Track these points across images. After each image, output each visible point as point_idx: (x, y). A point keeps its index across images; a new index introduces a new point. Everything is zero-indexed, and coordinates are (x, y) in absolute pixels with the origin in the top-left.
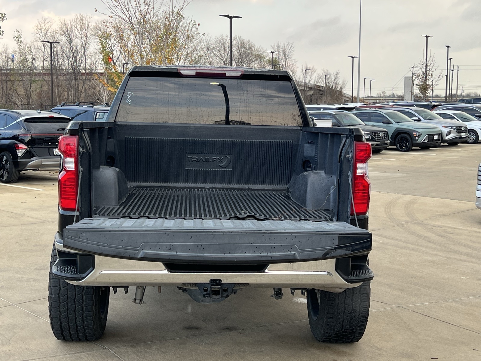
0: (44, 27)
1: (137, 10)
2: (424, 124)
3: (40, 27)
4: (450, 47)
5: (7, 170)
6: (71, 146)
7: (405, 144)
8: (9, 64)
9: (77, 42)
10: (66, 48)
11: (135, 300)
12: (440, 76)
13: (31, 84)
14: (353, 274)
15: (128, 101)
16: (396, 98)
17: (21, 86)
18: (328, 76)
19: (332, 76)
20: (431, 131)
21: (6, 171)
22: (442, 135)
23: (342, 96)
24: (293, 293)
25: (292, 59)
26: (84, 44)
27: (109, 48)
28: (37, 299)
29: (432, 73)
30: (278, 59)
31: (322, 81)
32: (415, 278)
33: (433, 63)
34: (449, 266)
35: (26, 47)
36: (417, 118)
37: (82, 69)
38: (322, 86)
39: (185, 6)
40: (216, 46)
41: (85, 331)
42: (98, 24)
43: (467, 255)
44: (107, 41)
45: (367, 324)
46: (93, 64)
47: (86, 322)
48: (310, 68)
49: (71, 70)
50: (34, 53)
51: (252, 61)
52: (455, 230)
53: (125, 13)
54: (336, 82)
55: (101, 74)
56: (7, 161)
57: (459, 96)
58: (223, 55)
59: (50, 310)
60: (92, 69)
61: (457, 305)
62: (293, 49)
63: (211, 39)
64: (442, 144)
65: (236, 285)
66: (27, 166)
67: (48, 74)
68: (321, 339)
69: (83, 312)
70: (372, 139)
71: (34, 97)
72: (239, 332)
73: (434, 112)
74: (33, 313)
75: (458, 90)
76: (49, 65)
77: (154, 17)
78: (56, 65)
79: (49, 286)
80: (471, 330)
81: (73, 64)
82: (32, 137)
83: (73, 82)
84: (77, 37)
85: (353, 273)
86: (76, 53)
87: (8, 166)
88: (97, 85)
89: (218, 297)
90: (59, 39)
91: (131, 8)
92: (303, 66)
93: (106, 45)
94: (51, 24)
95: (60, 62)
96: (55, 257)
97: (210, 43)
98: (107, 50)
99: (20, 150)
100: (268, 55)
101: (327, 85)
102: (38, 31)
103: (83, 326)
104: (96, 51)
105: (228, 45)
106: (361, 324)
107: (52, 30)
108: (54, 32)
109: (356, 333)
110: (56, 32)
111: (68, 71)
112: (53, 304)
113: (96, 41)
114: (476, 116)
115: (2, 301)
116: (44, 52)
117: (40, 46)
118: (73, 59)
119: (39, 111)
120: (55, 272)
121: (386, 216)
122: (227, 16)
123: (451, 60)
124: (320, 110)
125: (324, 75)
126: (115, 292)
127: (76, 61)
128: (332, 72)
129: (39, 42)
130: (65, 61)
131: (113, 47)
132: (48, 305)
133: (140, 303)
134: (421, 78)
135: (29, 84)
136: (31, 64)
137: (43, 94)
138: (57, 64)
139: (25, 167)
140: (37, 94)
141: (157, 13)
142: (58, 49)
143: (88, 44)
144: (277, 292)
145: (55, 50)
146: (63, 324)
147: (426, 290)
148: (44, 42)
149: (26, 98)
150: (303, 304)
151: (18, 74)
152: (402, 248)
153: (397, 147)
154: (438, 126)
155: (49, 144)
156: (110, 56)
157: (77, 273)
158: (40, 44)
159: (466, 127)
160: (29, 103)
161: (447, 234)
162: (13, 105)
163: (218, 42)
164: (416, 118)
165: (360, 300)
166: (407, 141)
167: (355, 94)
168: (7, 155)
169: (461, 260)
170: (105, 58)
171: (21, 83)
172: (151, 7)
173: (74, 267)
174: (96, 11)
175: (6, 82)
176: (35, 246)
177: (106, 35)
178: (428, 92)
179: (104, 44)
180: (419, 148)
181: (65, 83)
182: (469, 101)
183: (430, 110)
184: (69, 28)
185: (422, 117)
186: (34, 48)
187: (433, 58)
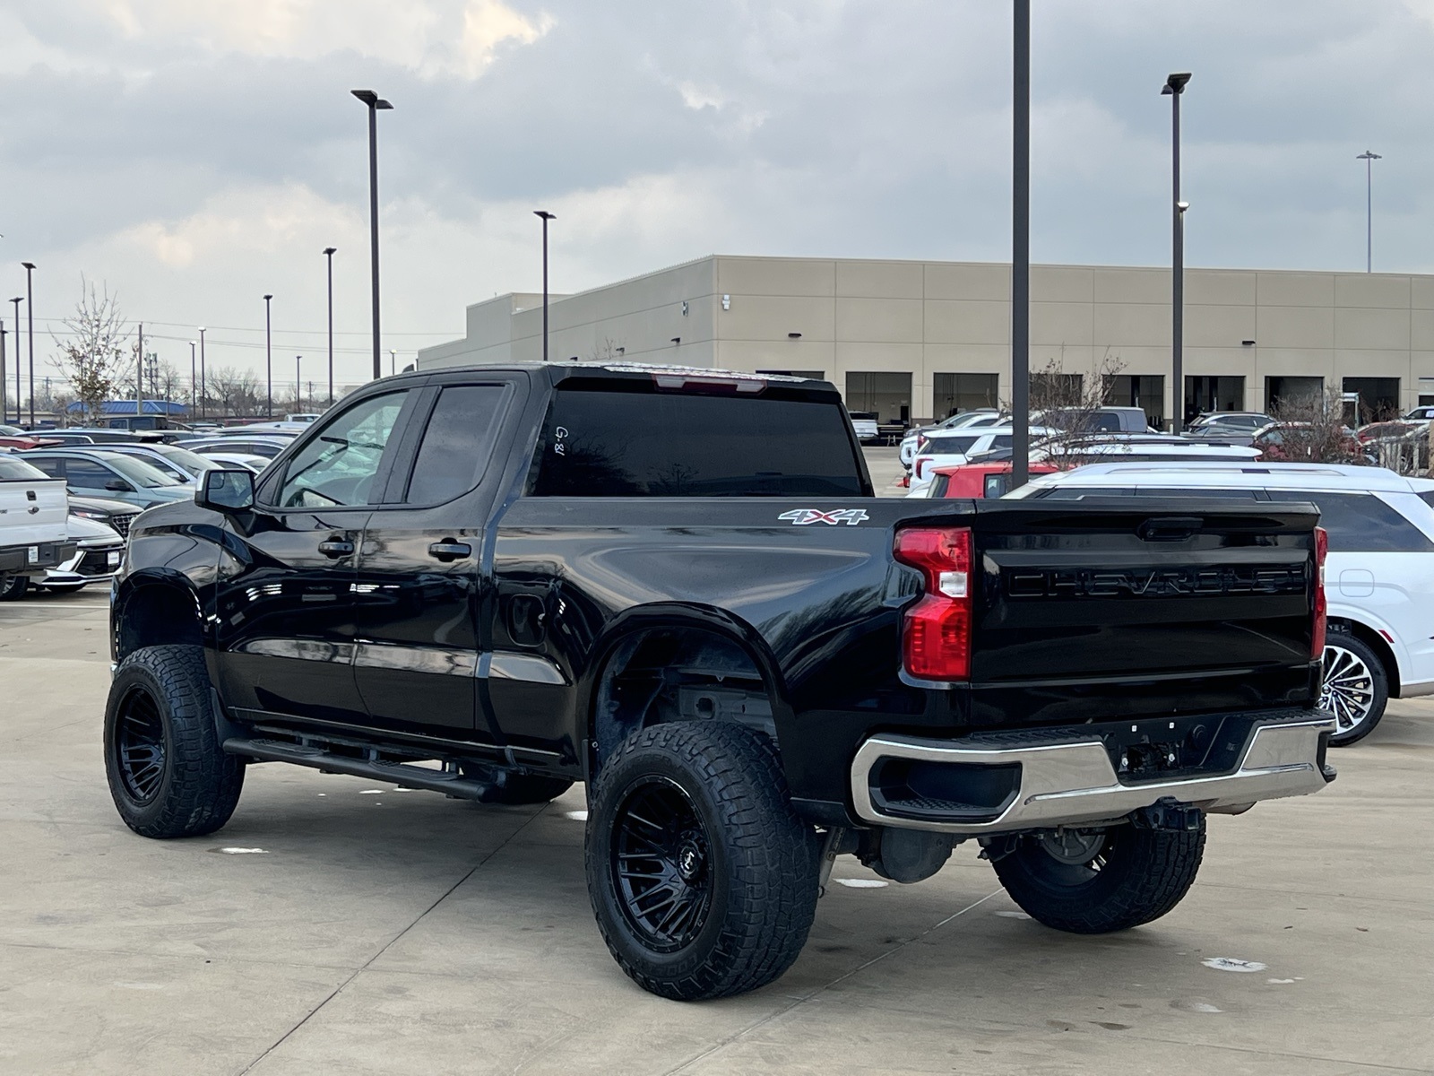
15: (558, 448)
187: (113, 306)
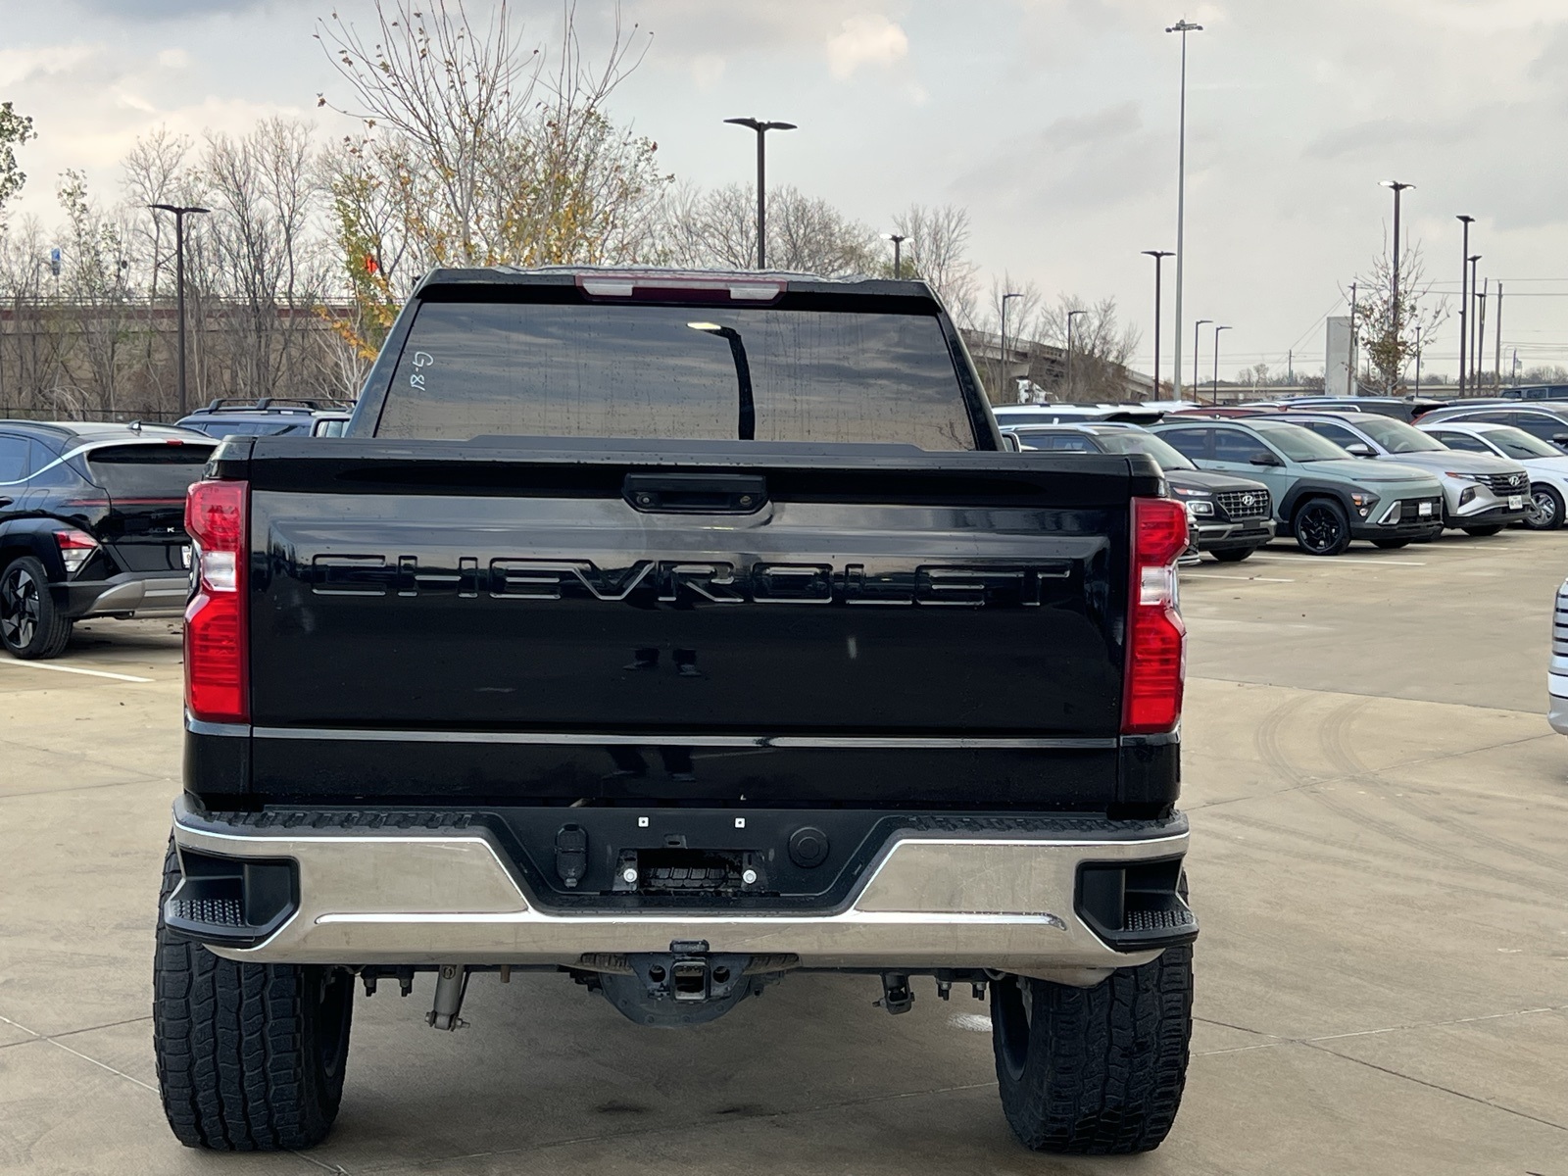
0: (158, 161)
1: (453, 100)
2: (1387, 465)
3: (145, 159)
4: (1472, 220)
5: (32, 615)
6: (225, 515)
7: (1327, 532)
8: (44, 281)
9: (263, 208)
10: (229, 229)
11: (434, 1016)
12: (1438, 313)
13: (114, 343)
14: (1133, 922)
15: (415, 380)
16: (1301, 386)
17: (82, 350)
18: (1079, 316)
19: (1090, 314)
20: (1409, 490)
21: (29, 621)
22: (1445, 502)
23: (1125, 378)
24: (944, 994)
25: (962, 260)
26: (286, 214)
27: (367, 228)
28: (119, 1019)
29: (1413, 302)
30: (916, 262)
31: (1058, 332)
32: (1347, 950)
33: (1416, 269)
34: (1459, 915)
35: (100, 226)
36: (1364, 448)
37: (281, 296)
38: (1060, 347)
39: (611, 89)
40: (713, 220)
41: (271, 1116)
42: (331, 151)
43: (1520, 879)
44: (363, 205)
45: (1182, 1089)
46: (314, 280)
47: (274, 1088)
48: (1019, 289)
49: (244, 300)
50: (124, 246)
51: (830, 268)
52: (1482, 800)
53: (414, 109)
54: (1103, 333)
55: (343, 312)
56: (30, 588)
57: (1505, 378)
58: (739, 248)
59: (159, 1047)
60: (312, 296)
61: (1480, 1035)
62: (963, 231)
63: (700, 196)
64: (1446, 531)
65: (756, 960)
66: (97, 604)
67: (170, 314)
68: (1037, 1140)
69: (265, 1052)
70: (1219, 516)
71: (123, 386)
72: (773, 1122)
73: (1420, 429)
74: (107, 1064)
75: (1501, 361)
76: (173, 283)
77: (509, 121)
78: (197, 283)
79: (155, 971)
80: (1522, 1112)
81: (250, 280)
82: (112, 510)
83: (252, 339)
84: (263, 193)
85: (1133, 918)
86: (261, 243)
87: (34, 603)
88: (329, 346)
89: (696, 996)
90: (205, 199)
91: (435, 96)
92: (996, 285)
93: (359, 217)
94: (181, 151)
95: (210, 275)
96: (175, 875)
97: (694, 209)
98: (362, 234)
99: (75, 552)
100: (884, 248)
101: (1077, 343)
102: (138, 174)
103: (266, 1101)
104: (325, 237)
105: (752, 216)
106: (1163, 1089)
107: (185, 171)
108: (191, 178)
109: (1149, 1121)
110: (197, 178)
111: (234, 303)
112: (167, 1029)
113: (327, 204)
114: (1556, 441)
115: (7, 1026)
116: (156, 242)
117: (143, 222)
118: (253, 263)
119: (136, 426)
120: (172, 920)
121: (1257, 758)
122: (750, 123)
123: (1477, 262)
124: (1052, 422)
125: (1066, 311)
126: (370, 991)
127: (262, 272)
128: (1091, 302)
129: (140, 210)
130: (226, 268)
131: (380, 226)
132: (153, 1033)
133: (451, 1026)
134: (1377, 320)
135: (109, 343)
136: (115, 279)
137: (154, 377)
138: (198, 280)
139: (90, 606)
140: (134, 378)
141: (520, 110)
142: (203, 230)
143: (298, 216)
144: (896, 991)
145: (193, 233)
146: (201, 1094)
147: (1382, 989)
148: (158, 210)
149: (98, 389)
150: (980, 1033)
151: (71, 312)
152: (1309, 857)
153: (1299, 540)
154: (1431, 474)
155: (169, 530)
156: (370, 254)
157: (243, 922)
158: (145, 215)
159: (1523, 478)
160: (109, 405)
161: (1456, 815)
162: (55, 413)
163: (721, 207)
164: (1362, 448)
165: (1158, 1013)
166: (1331, 519)
167: (1166, 375)
168: (32, 569)
169: (1499, 896)
170: (356, 259)
171: (81, 343)
172: (500, 88)
173: (234, 905)
174: (322, 102)
175: (34, 340)
176: (117, 856)
177: (358, 185)
178: (1402, 362)
179: (351, 215)
180: (1370, 544)
181: (225, 340)
182: (1535, 395)
183: (1409, 423)
184: (237, 164)
185: (1380, 443)
186: (124, 226)
187: (1415, 256)
